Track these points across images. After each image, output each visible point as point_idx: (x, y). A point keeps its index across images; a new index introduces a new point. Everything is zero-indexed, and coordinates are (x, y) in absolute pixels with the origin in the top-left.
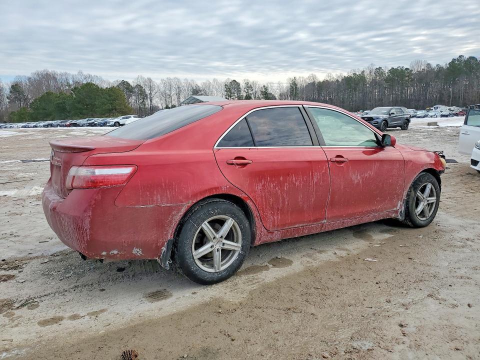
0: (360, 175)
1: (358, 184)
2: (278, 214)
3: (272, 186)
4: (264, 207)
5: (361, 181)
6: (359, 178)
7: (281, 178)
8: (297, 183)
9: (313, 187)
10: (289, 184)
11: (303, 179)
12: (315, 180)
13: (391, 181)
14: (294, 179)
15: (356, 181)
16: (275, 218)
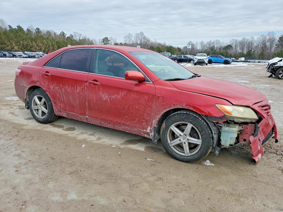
0: (108, 96)
1: (106, 101)
2: (62, 104)
3: (57, 88)
4: (55, 97)
5: (108, 100)
6: (107, 97)
7: (61, 85)
8: (68, 90)
9: (77, 94)
10: (65, 89)
11: (71, 89)
12: (78, 91)
13: (137, 107)
14: (67, 87)
15: (105, 99)
16: (61, 105)
